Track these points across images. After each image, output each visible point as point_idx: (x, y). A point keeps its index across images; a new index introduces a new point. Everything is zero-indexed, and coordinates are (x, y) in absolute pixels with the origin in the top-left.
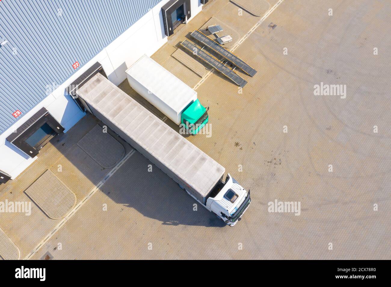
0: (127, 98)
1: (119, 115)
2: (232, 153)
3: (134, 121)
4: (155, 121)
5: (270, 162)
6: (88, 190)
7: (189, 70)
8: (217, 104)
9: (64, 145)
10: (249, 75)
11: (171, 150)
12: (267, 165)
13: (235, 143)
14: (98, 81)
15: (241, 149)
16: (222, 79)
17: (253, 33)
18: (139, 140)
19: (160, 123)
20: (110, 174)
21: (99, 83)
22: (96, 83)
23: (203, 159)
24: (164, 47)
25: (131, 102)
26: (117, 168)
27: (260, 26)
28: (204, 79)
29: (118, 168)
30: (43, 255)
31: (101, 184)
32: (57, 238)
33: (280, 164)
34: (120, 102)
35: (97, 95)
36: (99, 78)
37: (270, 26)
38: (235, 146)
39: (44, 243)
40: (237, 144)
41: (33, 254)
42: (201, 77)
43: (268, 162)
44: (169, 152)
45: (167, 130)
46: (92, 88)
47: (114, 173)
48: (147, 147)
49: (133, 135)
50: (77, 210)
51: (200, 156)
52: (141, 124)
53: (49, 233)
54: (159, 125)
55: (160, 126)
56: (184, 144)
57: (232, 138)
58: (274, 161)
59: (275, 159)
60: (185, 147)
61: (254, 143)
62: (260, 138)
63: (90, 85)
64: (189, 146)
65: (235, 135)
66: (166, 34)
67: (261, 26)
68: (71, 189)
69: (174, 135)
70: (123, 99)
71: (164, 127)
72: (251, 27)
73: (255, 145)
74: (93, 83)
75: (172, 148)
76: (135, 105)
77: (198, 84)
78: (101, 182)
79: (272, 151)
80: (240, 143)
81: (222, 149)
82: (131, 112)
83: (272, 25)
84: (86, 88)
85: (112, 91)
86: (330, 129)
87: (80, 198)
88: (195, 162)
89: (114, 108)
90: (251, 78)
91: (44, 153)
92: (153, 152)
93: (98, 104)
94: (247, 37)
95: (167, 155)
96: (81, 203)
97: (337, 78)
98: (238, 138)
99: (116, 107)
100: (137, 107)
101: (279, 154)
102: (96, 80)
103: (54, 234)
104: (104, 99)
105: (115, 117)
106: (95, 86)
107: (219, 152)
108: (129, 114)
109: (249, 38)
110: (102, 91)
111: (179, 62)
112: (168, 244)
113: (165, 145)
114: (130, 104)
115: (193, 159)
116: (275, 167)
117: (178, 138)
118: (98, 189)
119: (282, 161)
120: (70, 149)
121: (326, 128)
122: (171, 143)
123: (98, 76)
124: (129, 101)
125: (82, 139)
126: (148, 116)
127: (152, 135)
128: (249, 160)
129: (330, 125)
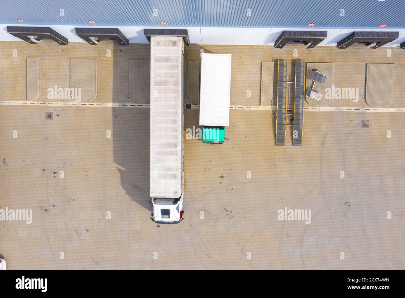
0: (177, 80)
1: (160, 87)
2: (212, 178)
3: (164, 102)
4: (176, 118)
5: (226, 210)
6: (108, 101)
7: (259, 89)
8: (245, 137)
9: (121, 52)
10: (292, 142)
11: (164, 149)
12: (222, 210)
13: (222, 175)
14: (174, 43)
15: (220, 183)
16: (271, 122)
17: (343, 113)
18: (153, 120)
19: (178, 123)
20: (129, 105)
21: (173, 46)
22: (171, 44)
23: (175, 176)
24: (266, 48)
25: (177, 86)
26: (137, 105)
27: (356, 113)
28: (260, 108)
29: (137, 107)
30: (49, 111)
31: (118, 105)
32: (64, 110)
33: (230, 218)
34: (170, 79)
35: (162, 55)
36: (177, 42)
37: (363, 122)
38: (219, 177)
39: (55, 105)
40: (222, 177)
41: (44, 105)
42: (260, 105)
43: (225, 209)
44: (161, 149)
45: (176, 134)
46: (164, 45)
47: (131, 108)
48: (153, 131)
49: (153, 113)
50: (90, 106)
51: (176, 172)
52: (166, 110)
53: (62, 102)
54: (175, 124)
55: (176, 126)
56: (175, 154)
57: (224, 170)
58: (229, 213)
59: (231, 212)
60: (174, 157)
61: (233, 189)
62: (240, 191)
63: (166, 41)
64: (177, 159)
65: (228, 170)
66: (276, 42)
67: (358, 114)
68: (97, 88)
69: (176, 141)
70: (175, 78)
71: (177, 130)
72: (348, 106)
73: (232, 190)
74: (169, 41)
75: (166, 148)
76: (177, 92)
77: (252, 107)
78: (118, 104)
79: (236, 206)
80: (225, 178)
81: (209, 169)
82: (169, 94)
83: (366, 123)
84: (161, 41)
85: (174, 63)
86: (288, 236)
87: (98, 100)
88: (168, 173)
89: (162, 79)
90: (292, 145)
91: (104, 44)
92: (153, 138)
93: (155, 63)
94: (333, 110)
95: (158, 149)
96: (95, 104)
97: (345, 215)
98: (228, 174)
99: (164, 79)
100: (176, 94)
101: (237, 213)
102: (173, 41)
103: (64, 105)
104: (163, 63)
105: (156, 86)
106: (168, 46)
107: (205, 169)
108: (166, 94)
109: (334, 113)
110: (168, 56)
111: (260, 74)
112: (117, 184)
113: (164, 141)
114: (174, 87)
115: (169, 169)
116: (224, 216)
117: (177, 147)
118: (112, 106)
119: (233, 218)
120: (122, 59)
121: (287, 233)
122: (169, 145)
123: (178, 40)
124: (177, 84)
125: (135, 61)
126: (176, 110)
127: (164, 126)
128: (216, 194)
129: (292, 234)
